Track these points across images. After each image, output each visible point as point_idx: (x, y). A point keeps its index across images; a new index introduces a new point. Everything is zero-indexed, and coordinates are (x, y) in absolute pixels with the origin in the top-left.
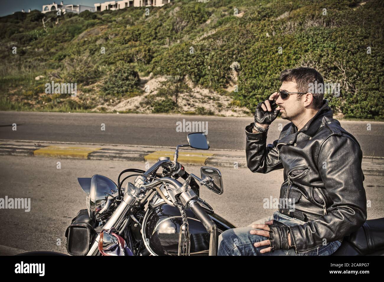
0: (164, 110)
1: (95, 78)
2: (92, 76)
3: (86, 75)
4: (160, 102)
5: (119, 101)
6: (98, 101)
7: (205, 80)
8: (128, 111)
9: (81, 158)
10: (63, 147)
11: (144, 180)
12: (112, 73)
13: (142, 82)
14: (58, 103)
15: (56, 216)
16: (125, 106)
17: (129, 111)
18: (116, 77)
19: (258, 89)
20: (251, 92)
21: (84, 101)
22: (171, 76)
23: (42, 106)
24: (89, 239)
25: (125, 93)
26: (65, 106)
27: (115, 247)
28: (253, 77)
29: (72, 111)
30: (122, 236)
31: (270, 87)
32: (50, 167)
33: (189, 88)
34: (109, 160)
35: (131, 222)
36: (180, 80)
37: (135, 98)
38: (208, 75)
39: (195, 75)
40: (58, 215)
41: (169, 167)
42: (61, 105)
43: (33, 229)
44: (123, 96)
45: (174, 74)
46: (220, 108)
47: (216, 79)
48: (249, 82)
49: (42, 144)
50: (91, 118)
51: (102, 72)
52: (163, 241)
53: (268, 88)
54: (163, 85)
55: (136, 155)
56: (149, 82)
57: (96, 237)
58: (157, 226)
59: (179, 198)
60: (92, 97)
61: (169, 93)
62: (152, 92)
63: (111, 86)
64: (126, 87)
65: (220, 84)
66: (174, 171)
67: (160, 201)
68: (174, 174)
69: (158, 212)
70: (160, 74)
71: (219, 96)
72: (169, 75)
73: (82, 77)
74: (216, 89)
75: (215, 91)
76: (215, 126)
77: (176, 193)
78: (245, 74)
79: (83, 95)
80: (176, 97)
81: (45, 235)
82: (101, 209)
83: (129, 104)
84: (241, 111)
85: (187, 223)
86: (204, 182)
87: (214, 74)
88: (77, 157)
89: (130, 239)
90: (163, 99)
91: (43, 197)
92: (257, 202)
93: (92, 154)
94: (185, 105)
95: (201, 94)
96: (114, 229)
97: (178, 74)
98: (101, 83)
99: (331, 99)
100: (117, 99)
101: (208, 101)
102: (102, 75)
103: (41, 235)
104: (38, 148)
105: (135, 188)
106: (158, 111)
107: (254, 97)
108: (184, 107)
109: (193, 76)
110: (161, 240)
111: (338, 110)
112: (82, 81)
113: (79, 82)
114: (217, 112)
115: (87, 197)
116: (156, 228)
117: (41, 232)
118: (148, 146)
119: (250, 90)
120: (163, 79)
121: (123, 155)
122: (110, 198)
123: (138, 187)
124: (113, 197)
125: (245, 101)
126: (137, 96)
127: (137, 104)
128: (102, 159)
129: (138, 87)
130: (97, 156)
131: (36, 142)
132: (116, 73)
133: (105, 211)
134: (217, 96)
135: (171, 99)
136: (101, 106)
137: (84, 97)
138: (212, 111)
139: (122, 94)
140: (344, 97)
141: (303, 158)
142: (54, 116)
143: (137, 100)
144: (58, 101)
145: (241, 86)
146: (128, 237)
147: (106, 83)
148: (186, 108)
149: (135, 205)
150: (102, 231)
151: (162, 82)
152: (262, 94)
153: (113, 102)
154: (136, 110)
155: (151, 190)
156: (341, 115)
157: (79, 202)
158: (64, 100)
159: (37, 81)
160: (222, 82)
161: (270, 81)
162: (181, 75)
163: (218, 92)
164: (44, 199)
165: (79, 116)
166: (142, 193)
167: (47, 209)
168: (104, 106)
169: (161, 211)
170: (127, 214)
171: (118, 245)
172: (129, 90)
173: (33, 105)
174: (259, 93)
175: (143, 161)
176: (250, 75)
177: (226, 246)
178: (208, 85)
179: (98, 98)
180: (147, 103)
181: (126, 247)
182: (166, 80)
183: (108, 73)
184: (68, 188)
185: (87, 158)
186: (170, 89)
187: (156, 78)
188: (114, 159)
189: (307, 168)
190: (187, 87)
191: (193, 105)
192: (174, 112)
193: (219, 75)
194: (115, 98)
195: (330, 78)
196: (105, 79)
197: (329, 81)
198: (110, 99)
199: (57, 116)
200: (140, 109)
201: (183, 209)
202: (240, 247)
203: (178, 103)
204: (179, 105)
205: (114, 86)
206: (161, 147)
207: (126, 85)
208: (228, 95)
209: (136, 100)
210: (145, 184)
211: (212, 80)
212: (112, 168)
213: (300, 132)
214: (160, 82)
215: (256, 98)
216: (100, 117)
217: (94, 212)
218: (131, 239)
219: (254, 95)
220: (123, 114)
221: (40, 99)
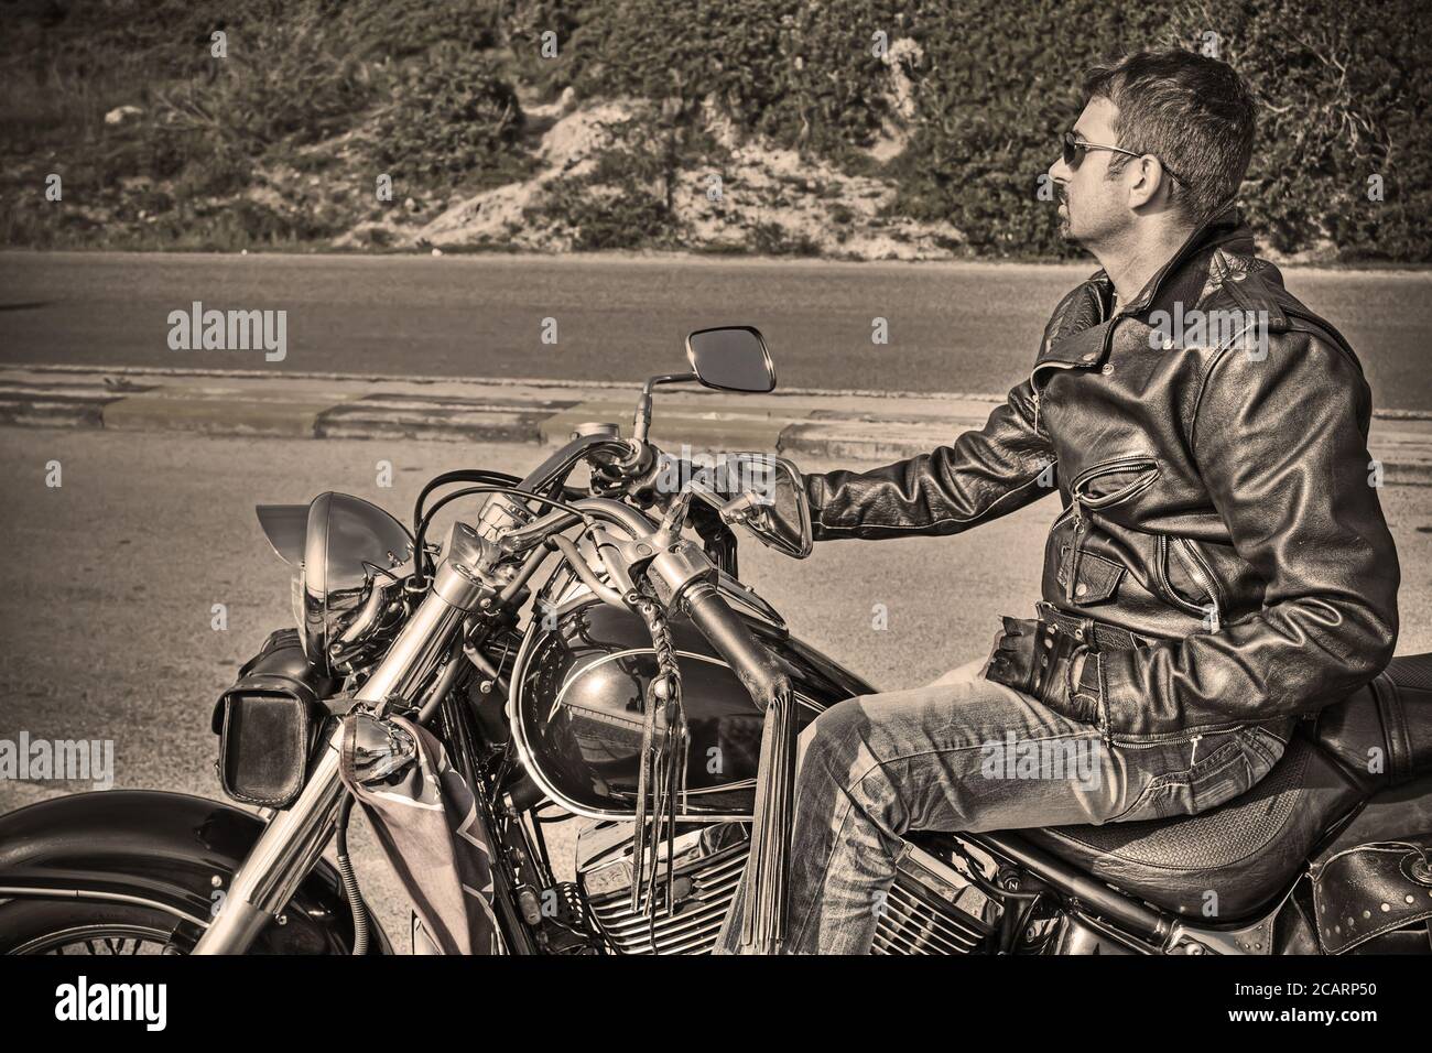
0: (622, 237)
1: (342, 112)
2: (331, 105)
3: (308, 103)
4: (605, 206)
5: (439, 202)
6: (358, 204)
7: (782, 115)
8: (475, 242)
9: (290, 433)
10: (219, 391)
11: (516, 513)
12: (411, 90)
13: (530, 126)
14: (200, 214)
15: (193, 660)
16: (464, 225)
17: (482, 244)
18: (427, 106)
19: (997, 149)
20: (968, 160)
21: (300, 204)
22: (646, 101)
23: (133, 230)
24: (303, 739)
25: (463, 172)
26: (226, 228)
27: (404, 770)
28: (974, 102)
29: (253, 247)
30: (433, 725)
31: (1044, 141)
32: (169, 468)
33: (721, 147)
34: (398, 440)
35: (466, 674)
36: (684, 118)
37: (505, 191)
38: (794, 92)
39: (742, 96)
40: (199, 658)
41: (617, 461)
42: (210, 225)
43: (101, 711)
44: (455, 183)
45: (659, 93)
46: (845, 228)
47: (826, 110)
48: (958, 121)
49: (136, 381)
50: (329, 275)
51: (373, 90)
52: (592, 745)
53: (1037, 145)
54: (616, 135)
55: (507, 420)
56: (560, 127)
57: (332, 733)
58: (566, 687)
59: (646, 578)
60: (334, 191)
61: (641, 168)
62: (570, 165)
63: (406, 144)
64: (469, 148)
65: (842, 132)
66: (637, 477)
67: (578, 592)
68: (634, 489)
69: (571, 636)
70: (605, 94)
71: (841, 178)
72: (641, 95)
73: (293, 108)
74: (826, 150)
75: (822, 158)
76: (824, 300)
77: (631, 557)
78: (943, 89)
79: (298, 182)
80: (668, 184)
81: (148, 733)
82: (347, 627)
83: (480, 216)
84: (929, 239)
85: (675, 671)
86: (737, 511)
87: (819, 89)
88: (274, 431)
89: (463, 743)
90: (617, 192)
91: (140, 588)
92: (979, 595)
93: (332, 417)
94: (705, 217)
95: (767, 172)
96: (400, 699)
97: (675, 92)
98: (366, 131)
99: (1288, 186)
100: (435, 198)
101: (794, 199)
102: (370, 99)
103: (132, 733)
104: (119, 395)
105: (479, 542)
106: (594, 243)
107: (979, 181)
108: (699, 224)
109: (734, 101)
110: (580, 742)
111: (1316, 229)
112: (291, 128)
113: (282, 128)
114: (831, 244)
115: (295, 580)
116: (561, 696)
117: (134, 722)
118: (555, 382)
119: (965, 153)
120: (614, 113)
121: (456, 420)
122: (382, 581)
123: (493, 540)
124: (393, 577)
125: (942, 199)
126: (512, 181)
127: (513, 214)
128: (372, 434)
129: (517, 146)
130: (353, 424)
131: (111, 372)
132: (426, 92)
133: (364, 634)
134: (831, 178)
135: (647, 195)
136: (372, 225)
137: (299, 190)
138: (812, 240)
139: (452, 174)
140: (1341, 176)
141: (1135, 428)
142: (180, 266)
143: (514, 198)
144: (198, 207)
145: (927, 137)
146: (455, 732)
147: (387, 131)
148: (707, 230)
149: (478, 607)
150: (354, 710)
151: (612, 126)
152: (1013, 166)
153: (417, 210)
154: (506, 242)
155: (541, 548)
156: (1328, 250)
157: (282, 603)
158: (223, 202)
159: (114, 127)
160: (853, 121)
161: (1043, 113)
162: (685, 98)
163: (835, 164)
164: (143, 595)
165: (283, 268)
166: (505, 560)
167: (156, 632)
168: (381, 226)
169: (581, 629)
170: (450, 643)
171: (414, 762)
172: (478, 159)
173: (99, 224)
174: (999, 165)
175: (533, 443)
176: (963, 90)
177: (838, 764)
178: (796, 135)
179: (356, 192)
180: (554, 211)
181: (447, 767)
182: (627, 117)
183: (396, 92)
184: (238, 552)
185: (312, 432)
186: (644, 153)
187: (588, 108)
188: (420, 435)
189: (1152, 467)
190: (711, 144)
191: (738, 217)
192: (661, 247)
193: (838, 94)
194: (423, 192)
195: (1287, 99)
196: (383, 116)
197: (1282, 110)
198: (405, 196)
199: (193, 266)
200: (523, 234)
201: (659, 617)
202: (894, 767)
203: (675, 210)
204: (681, 215)
205: (420, 142)
206: (604, 384)
207: (466, 140)
208: (878, 175)
209: (508, 199)
210: (517, 526)
211: (809, 113)
212: (413, 469)
213: (1123, 316)
214: (603, 125)
215: (987, 184)
216: (365, 268)
217: (321, 637)
218: (467, 738)
219: (981, 172)
220: (458, 257)
221: (126, 199)
